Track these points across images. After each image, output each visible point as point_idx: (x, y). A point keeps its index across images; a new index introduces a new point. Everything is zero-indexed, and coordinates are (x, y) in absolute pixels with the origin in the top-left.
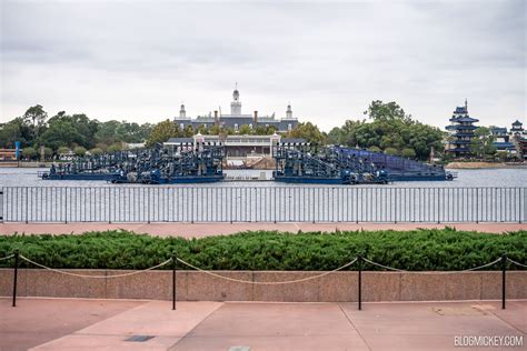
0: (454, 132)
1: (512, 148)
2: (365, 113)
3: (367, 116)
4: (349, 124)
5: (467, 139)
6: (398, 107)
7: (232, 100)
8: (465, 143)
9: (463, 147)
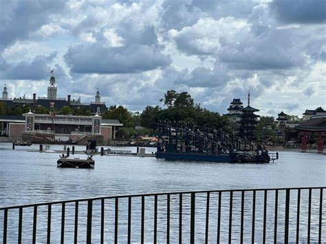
0: (238, 119)
1: (279, 134)
2: (161, 101)
3: (163, 103)
4: (149, 109)
5: (249, 125)
6: (189, 96)
7: (49, 85)
8: (248, 128)
9: (245, 132)
